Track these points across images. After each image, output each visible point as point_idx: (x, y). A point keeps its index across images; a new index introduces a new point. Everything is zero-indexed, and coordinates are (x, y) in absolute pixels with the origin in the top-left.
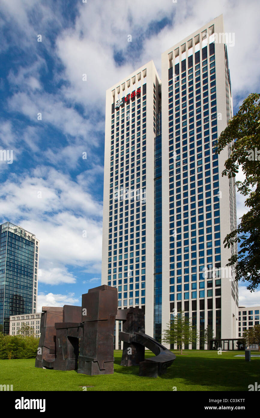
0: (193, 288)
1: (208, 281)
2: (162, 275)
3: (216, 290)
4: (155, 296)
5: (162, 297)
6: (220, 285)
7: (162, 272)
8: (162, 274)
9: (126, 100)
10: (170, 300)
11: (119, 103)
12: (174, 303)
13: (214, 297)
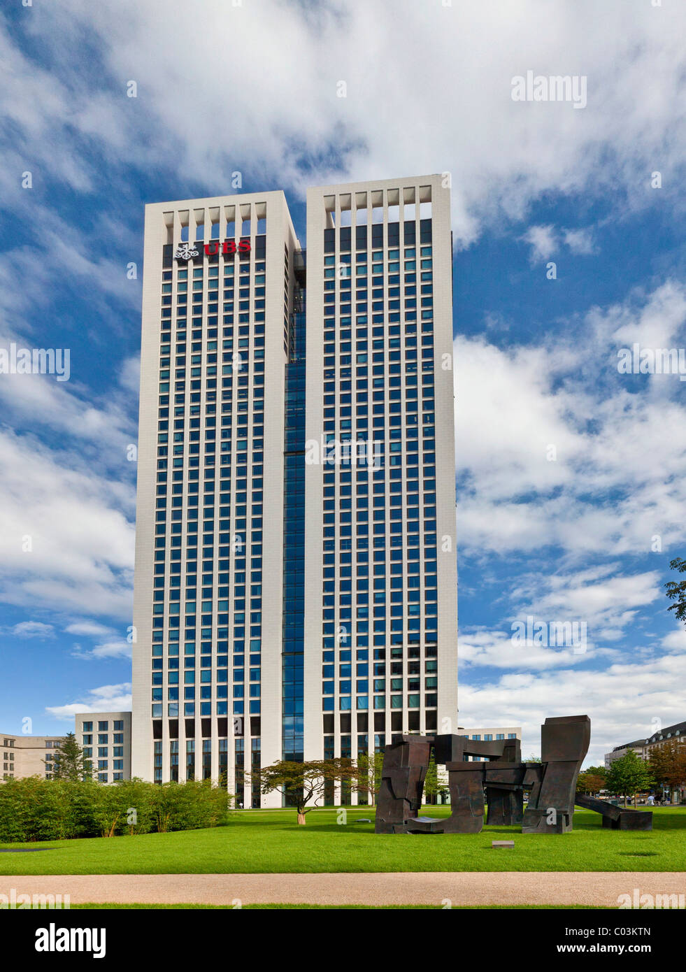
0: (376, 688)
1: (409, 679)
2: (303, 657)
3: (428, 696)
4: (284, 699)
5: (305, 702)
6: (435, 688)
7: (303, 652)
8: (303, 654)
9: (207, 251)
10: (324, 710)
11: (186, 251)
12: (332, 716)
13: (423, 710)
